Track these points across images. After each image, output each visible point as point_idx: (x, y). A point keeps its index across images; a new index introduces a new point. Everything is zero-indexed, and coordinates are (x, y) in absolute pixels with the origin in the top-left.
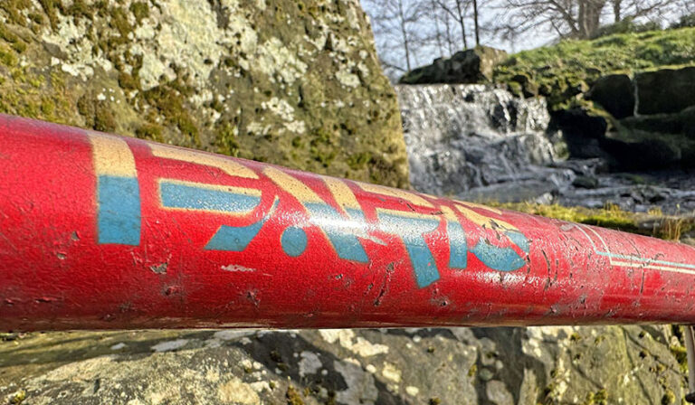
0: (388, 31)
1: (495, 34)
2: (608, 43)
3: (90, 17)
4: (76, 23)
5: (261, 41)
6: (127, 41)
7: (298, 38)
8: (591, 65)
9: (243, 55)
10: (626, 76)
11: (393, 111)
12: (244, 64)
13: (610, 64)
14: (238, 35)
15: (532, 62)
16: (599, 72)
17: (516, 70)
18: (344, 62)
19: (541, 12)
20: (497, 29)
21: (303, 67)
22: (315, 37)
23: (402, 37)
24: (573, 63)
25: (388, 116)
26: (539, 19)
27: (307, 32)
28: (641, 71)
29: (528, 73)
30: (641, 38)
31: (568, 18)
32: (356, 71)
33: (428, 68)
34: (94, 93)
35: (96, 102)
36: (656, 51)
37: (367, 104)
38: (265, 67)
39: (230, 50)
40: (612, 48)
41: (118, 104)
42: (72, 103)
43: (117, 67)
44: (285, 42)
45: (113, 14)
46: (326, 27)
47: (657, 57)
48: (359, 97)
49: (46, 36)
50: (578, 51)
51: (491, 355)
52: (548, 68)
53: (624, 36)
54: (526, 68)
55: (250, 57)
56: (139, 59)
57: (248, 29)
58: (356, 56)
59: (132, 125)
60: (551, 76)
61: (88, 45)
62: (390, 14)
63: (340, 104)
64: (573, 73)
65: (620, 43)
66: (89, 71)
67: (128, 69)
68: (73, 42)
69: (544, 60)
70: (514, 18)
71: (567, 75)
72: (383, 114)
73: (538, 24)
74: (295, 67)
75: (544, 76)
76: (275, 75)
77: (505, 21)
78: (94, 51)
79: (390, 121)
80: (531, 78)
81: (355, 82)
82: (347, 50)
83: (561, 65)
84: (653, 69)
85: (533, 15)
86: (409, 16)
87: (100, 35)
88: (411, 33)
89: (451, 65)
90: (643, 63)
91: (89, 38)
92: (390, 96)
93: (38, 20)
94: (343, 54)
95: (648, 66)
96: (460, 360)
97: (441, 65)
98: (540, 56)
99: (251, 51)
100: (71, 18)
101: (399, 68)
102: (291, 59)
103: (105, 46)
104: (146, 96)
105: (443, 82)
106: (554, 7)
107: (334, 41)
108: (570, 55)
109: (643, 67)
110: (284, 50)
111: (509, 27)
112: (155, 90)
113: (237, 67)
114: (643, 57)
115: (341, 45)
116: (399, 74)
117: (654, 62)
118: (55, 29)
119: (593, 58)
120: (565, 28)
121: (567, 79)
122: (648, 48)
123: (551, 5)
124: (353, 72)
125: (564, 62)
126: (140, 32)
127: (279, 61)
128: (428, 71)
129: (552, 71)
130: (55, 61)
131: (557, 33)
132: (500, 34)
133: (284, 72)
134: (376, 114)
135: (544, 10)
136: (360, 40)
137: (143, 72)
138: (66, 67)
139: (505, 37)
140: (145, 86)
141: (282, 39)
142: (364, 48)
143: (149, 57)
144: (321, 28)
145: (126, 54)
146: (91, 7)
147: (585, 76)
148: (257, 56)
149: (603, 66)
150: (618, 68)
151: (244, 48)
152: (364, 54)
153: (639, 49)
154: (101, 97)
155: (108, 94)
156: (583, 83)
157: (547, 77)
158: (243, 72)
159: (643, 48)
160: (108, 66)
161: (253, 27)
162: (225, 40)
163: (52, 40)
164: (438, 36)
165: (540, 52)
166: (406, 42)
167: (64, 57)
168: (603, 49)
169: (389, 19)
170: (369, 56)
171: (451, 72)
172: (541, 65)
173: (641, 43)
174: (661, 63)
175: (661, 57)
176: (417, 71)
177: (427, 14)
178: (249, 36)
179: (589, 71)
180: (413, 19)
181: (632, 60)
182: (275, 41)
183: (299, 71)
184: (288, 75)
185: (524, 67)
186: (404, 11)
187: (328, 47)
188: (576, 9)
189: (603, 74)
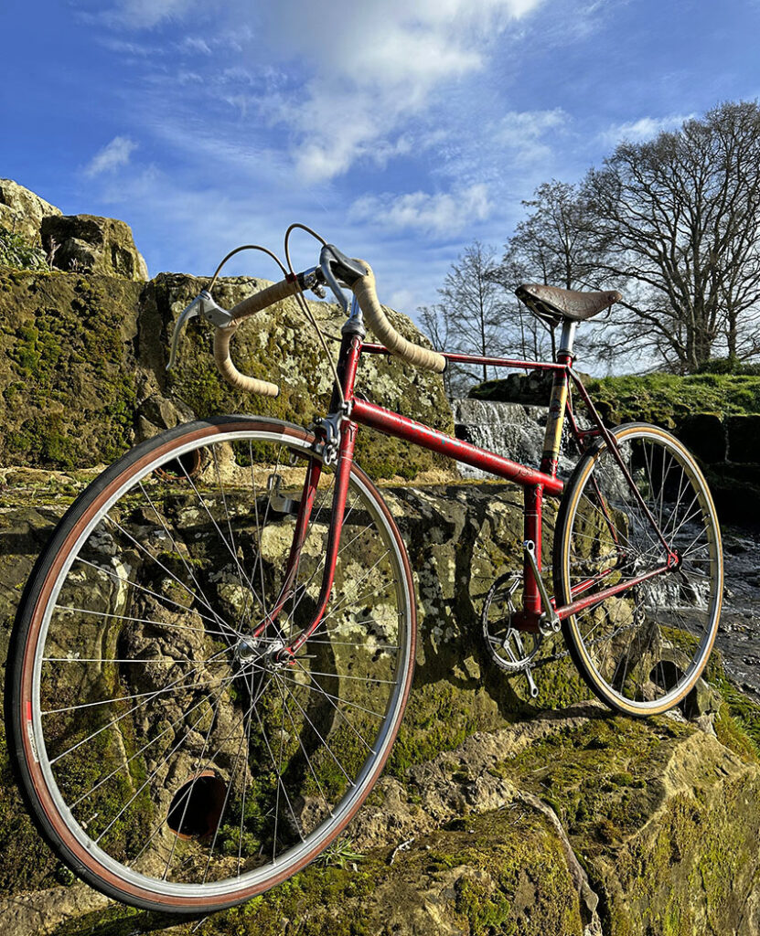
0: (465, 332)
1: (589, 351)
2: (701, 381)
3: (300, 356)
4: (294, 359)
5: (379, 375)
6: (315, 370)
7: (400, 375)
8: (680, 402)
9: (369, 382)
10: (715, 418)
11: (450, 423)
12: (369, 387)
13: (699, 403)
14: (368, 371)
15: (617, 392)
16: (688, 410)
17: (599, 397)
18: (424, 392)
19: (645, 334)
20: (592, 346)
21: (400, 391)
22: (409, 376)
23: (480, 340)
24: (660, 397)
25: (447, 425)
26: (643, 340)
27: (405, 373)
28: (732, 415)
29: (610, 402)
30: (733, 381)
31: (675, 345)
32: (430, 398)
33: (503, 382)
34: (297, 394)
35: (298, 398)
36: (748, 397)
37: (435, 417)
38: (380, 390)
39: (363, 379)
40: (703, 387)
41: (307, 401)
42: (287, 397)
43: (309, 382)
44: (392, 378)
45: (311, 355)
46: (415, 371)
47: (749, 403)
48: (431, 412)
49: (280, 364)
50: (668, 386)
51: (473, 510)
52: (634, 399)
53: (716, 377)
54: (610, 397)
55: (373, 383)
56: (319, 378)
57: (373, 369)
58: (431, 389)
59: (312, 411)
60: (637, 408)
61: (297, 369)
62: (468, 313)
63: (420, 415)
64: (661, 408)
65: (711, 382)
66: (296, 382)
67: (313, 383)
68: (291, 368)
69: (630, 390)
70: (613, 337)
71: (654, 409)
72: (444, 423)
73: (642, 347)
74: (396, 391)
75: (628, 407)
76: (385, 395)
77: (604, 337)
78: (299, 373)
79: (447, 428)
80: (615, 408)
81: (430, 403)
82: (426, 385)
83: (648, 398)
84: (744, 414)
85: (635, 336)
86: (490, 318)
87: (303, 365)
88: (491, 337)
89: (528, 383)
90: (735, 407)
91: (298, 366)
92: (449, 414)
93: (278, 356)
94: (424, 387)
95: (739, 411)
96: (461, 508)
97: (517, 382)
98: (627, 386)
99: (373, 380)
100: (292, 356)
101: (473, 376)
102: (395, 387)
103: (304, 371)
104: (320, 397)
105: (515, 400)
106: (660, 330)
107: (420, 379)
108: (658, 388)
109: (733, 411)
110: (391, 381)
111: (606, 345)
112: (324, 395)
113: (365, 388)
114: (733, 400)
115: (423, 382)
116: (472, 382)
117: (746, 408)
118: (284, 361)
119: (682, 395)
120: (672, 355)
121: (653, 412)
122: (740, 392)
123: (656, 328)
124: (428, 398)
125: (651, 395)
126: (321, 365)
127: (388, 388)
128: (502, 387)
129: (638, 403)
130: (282, 376)
131: (663, 359)
132: (595, 352)
133: (390, 393)
134: (440, 423)
135: (648, 333)
136: (434, 380)
137: (320, 385)
138: (286, 380)
139: (601, 356)
140: (319, 393)
141: (390, 375)
142: (436, 385)
143: (324, 379)
144: (413, 371)
145: (313, 376)
146: (302, 352)
147: (672, 412)
148: (377, 383)
149: (693, 405)
150: (708, 409)
151: (370, 378)
152: (436, 388)
153: (731, 392)
154: (300, 396)
155: (303, 394)
156: (670, 420)
157: (632, 409)
158: (368, 391)
159: (735, 391)
160: (304, 381)
161: (376, 368)
162: (361, 373)
163: (282, 366)
164: (523, 345)
165: (627, 382)
166: (484, 347)
167: (286, 375)
168: (693, 387)
169: (466, 318)
170: (439, 390)
171: (527, 390)
172: (627, 395)
173: (734, 386)
174: (753, 409)
175: (753, 403)
176: (492, 384)
177: (512, 319)
178: (374, 372)
179: (677, 407)
180: (494, 323)
181: (723, 403)
182: (387, 376)
183: (398, 394)
184: (392, 395)
185: (607, 395)
186: (485, 312)
187: (416, 382)
188: (684, 336)
189: (692, 413)
